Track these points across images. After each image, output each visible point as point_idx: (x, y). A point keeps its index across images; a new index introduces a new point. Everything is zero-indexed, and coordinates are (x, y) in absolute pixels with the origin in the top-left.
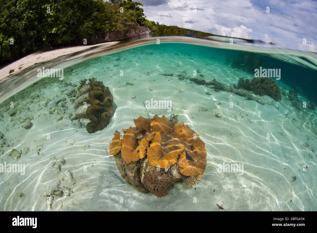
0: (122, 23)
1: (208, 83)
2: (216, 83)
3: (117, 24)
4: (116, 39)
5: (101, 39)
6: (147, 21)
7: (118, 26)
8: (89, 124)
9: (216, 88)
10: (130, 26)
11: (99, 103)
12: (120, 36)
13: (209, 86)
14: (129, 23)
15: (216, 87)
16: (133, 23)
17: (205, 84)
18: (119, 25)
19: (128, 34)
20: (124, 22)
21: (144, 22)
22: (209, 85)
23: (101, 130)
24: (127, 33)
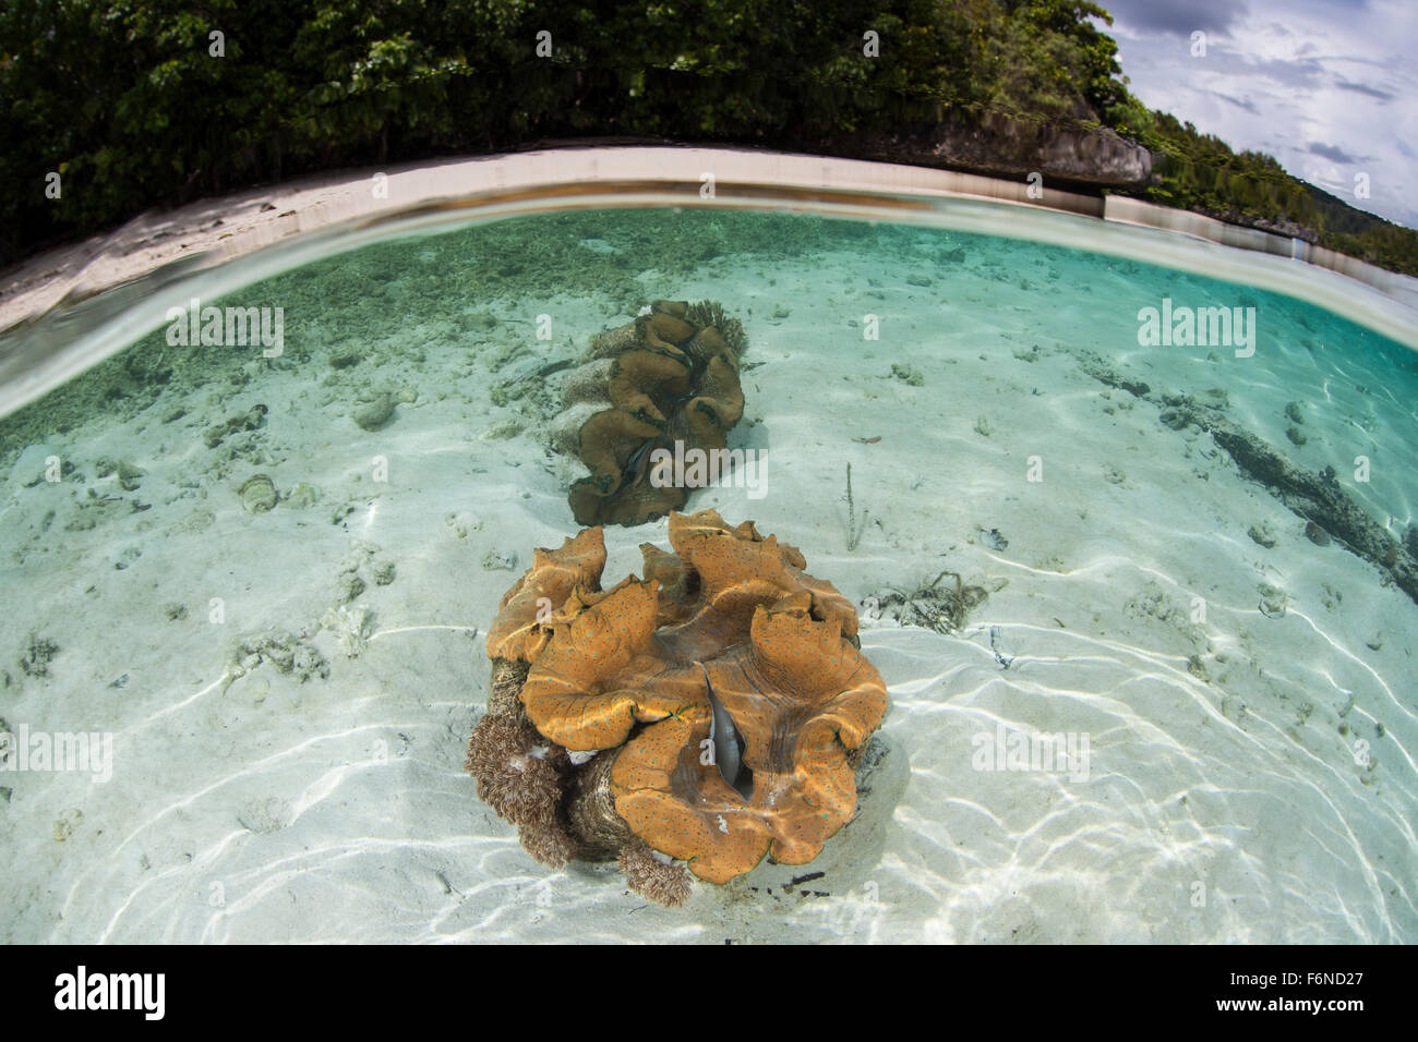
0: (1013, 92)
1: (1293, 482)
2: (1330, 494)
3: (991, 90)
4: (982, 160)
5: (914, 147)
6: (1135, 105)
7: (996, 100)
8: (580, 481)
9: (1322, 517)
10: (1051, 110)
11: (643, 410)
12: (1003, 152)
13: (1293, 500)
14: (1048, 99)
15: (1324, 512)
16: (1068, 103)
17: (1280, 486)
18: (1002, 98)
19: (1041, 151)
20: (1027, 88)
21: (1119, 106)
22: (1294, 493)
23: (627, 525)
24: (1041, 146)
